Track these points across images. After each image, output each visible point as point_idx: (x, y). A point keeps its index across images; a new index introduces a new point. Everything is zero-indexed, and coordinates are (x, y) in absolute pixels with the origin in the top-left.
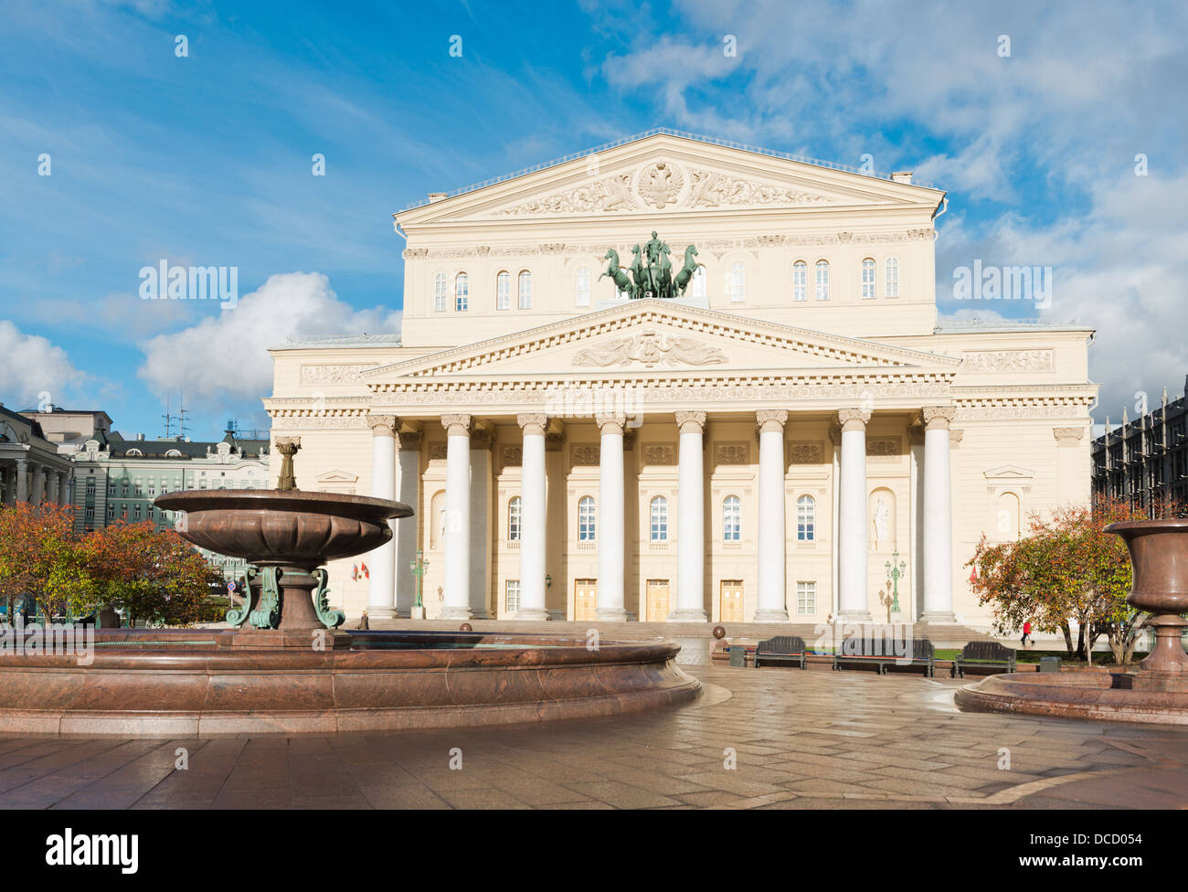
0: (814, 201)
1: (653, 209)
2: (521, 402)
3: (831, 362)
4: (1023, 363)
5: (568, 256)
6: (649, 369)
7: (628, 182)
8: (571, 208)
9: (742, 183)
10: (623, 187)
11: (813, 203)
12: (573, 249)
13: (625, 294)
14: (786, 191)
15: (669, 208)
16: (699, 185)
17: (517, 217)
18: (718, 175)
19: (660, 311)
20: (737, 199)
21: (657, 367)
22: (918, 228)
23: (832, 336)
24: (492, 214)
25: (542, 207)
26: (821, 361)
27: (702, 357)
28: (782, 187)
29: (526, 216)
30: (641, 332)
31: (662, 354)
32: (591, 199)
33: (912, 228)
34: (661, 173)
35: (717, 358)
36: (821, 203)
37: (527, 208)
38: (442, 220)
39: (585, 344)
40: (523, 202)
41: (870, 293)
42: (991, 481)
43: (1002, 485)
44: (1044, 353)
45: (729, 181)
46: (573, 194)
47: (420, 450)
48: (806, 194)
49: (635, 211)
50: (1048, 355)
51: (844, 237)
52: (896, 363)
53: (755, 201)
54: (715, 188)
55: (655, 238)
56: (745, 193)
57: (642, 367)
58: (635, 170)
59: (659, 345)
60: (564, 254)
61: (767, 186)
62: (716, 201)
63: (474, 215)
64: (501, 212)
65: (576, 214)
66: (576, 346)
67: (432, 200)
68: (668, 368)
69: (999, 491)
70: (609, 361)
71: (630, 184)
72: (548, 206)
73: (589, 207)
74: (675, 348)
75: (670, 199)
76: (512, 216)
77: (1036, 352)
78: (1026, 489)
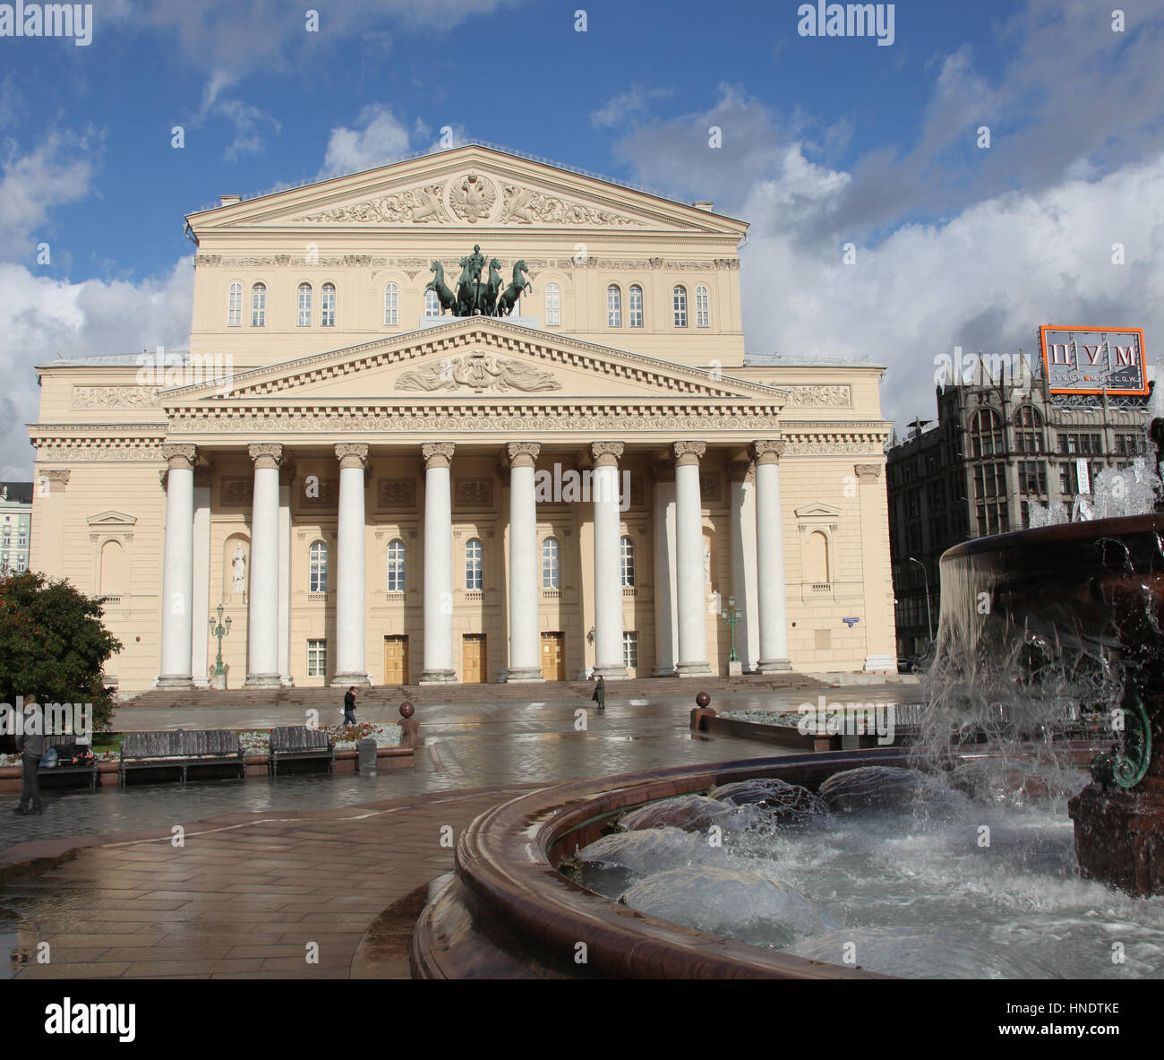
0: (625, 224)
1: (464, 223)
2: (339, 430)
3: (664, 391)
4: (825, 398)
5: (375, 270)
6: (478, 395)
7: (439, 193)
8: (379, 218)
9: (554, 201)
10: (434, 198)
11: (625, 226)
12: (382, 262)
13: (449, 311)
14: (598, 212)
15: (481, 223)
16: (513, 201)
17: (321, 224)
18: (532, 191)
19: (491, 331)
20: (549, 217)
21: (486, 392)
22: (725, 257)
23: (666, 363)
24: (294, 220)
25: (347, 215)
26: (654, 390)
27: (535, 383)
28: (595, 208)
29: (332, 224)
30: (470, 354)
31: (491, 378)
32: (399, 210)
33: (719, 257)
34: (472, 187)
35: (549, 384)
36: (632, 226)
37: (332, 215)
38: (238, 225)
39: (409, 365)
40: (327, 208)
41: (682, 321)
42: (802, 519)
43: (812, 524)
44: (842, 388)
45: (542, 198)
46: (381, 202)
47: (211, 486)
48: (618, 217)
49: (446, 225)
50: (846, 390)
51: (655, 262)
52: (728, 394)
53: (567, 220)
54: (528, 205)
55: (477, 253)
56: (557, 212)
57: (470, 392)
58: (446, 181)
59: (488, 368)
60: (370, 268)
61: (580, 207)
62: (531, 220)
63: (272, 221)
64: (303, 219)
65: (384, 224)
66: (399, 368)
67: (225, 203)
68: (498, 393)
69: (809, 529)
70: (436, 384)
71: (441, 195)
72: (353, 213)
73: (397, 217)
74: (507, 371)
75: (483, 214)
76: (314, 224)
77: (836, 387)
78: (833, 528)
